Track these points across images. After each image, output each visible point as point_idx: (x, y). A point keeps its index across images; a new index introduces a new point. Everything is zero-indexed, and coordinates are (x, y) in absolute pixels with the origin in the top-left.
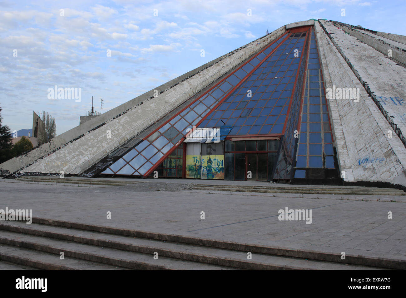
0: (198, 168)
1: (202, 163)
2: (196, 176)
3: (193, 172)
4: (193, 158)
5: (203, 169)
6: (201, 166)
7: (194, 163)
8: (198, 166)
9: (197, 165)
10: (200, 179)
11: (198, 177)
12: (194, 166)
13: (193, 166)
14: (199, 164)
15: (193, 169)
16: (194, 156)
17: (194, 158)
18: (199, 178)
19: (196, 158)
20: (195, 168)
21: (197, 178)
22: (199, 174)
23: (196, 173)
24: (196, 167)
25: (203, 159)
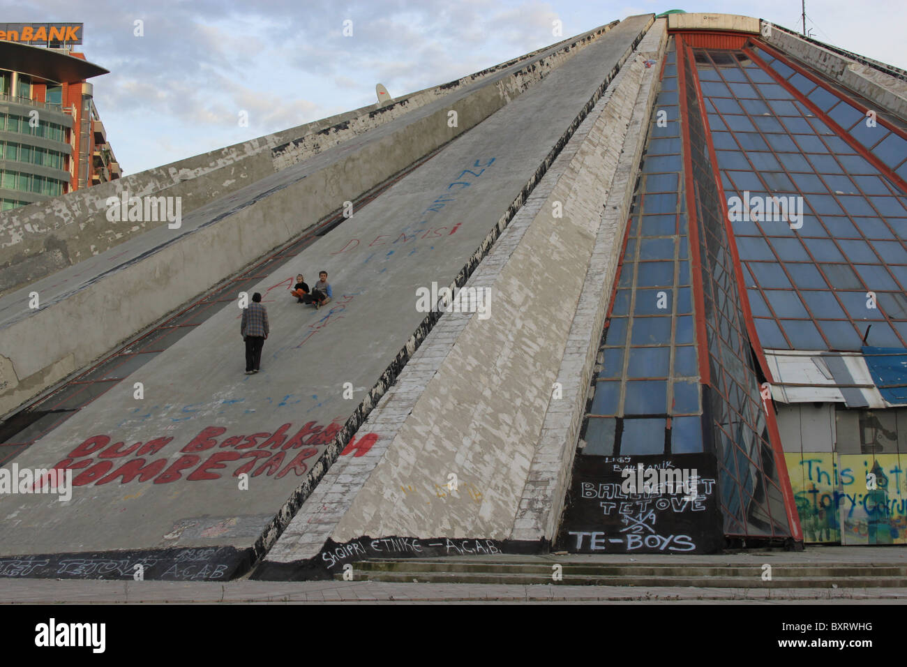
0: (827, 503)
1: (842, 483)
2: (817, 534)
3: (806, 518)
4: (802, 463)
5: (847, 504)
6: (838, 497)
7: (808, 482)
8: (828, 496)
9: (821, 493)
10: (838, 544)
11: (828, 537)
12: (809, 497)
13: (802, 496)
14: (831, 487)
15: (804, 506)
16: (807, 457)
17: (806, 465)
18: (832, 539)
19: (814, 465)
20: (811, 502)
21: (825, 540)
22: (833, 524)
23: (819, 521)
24: (819, 499)
25: (848, 470)
